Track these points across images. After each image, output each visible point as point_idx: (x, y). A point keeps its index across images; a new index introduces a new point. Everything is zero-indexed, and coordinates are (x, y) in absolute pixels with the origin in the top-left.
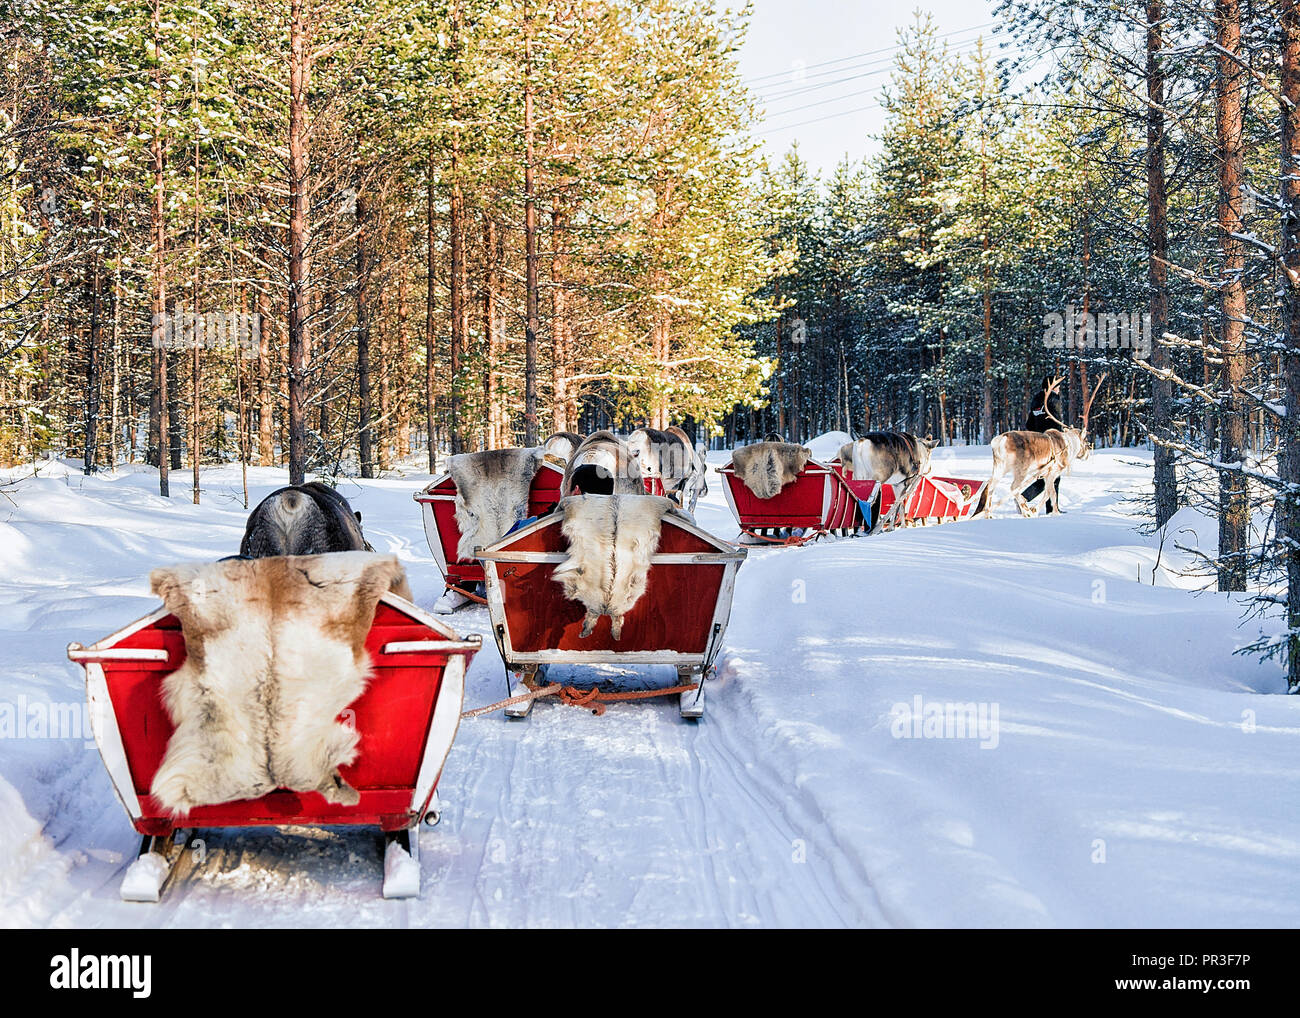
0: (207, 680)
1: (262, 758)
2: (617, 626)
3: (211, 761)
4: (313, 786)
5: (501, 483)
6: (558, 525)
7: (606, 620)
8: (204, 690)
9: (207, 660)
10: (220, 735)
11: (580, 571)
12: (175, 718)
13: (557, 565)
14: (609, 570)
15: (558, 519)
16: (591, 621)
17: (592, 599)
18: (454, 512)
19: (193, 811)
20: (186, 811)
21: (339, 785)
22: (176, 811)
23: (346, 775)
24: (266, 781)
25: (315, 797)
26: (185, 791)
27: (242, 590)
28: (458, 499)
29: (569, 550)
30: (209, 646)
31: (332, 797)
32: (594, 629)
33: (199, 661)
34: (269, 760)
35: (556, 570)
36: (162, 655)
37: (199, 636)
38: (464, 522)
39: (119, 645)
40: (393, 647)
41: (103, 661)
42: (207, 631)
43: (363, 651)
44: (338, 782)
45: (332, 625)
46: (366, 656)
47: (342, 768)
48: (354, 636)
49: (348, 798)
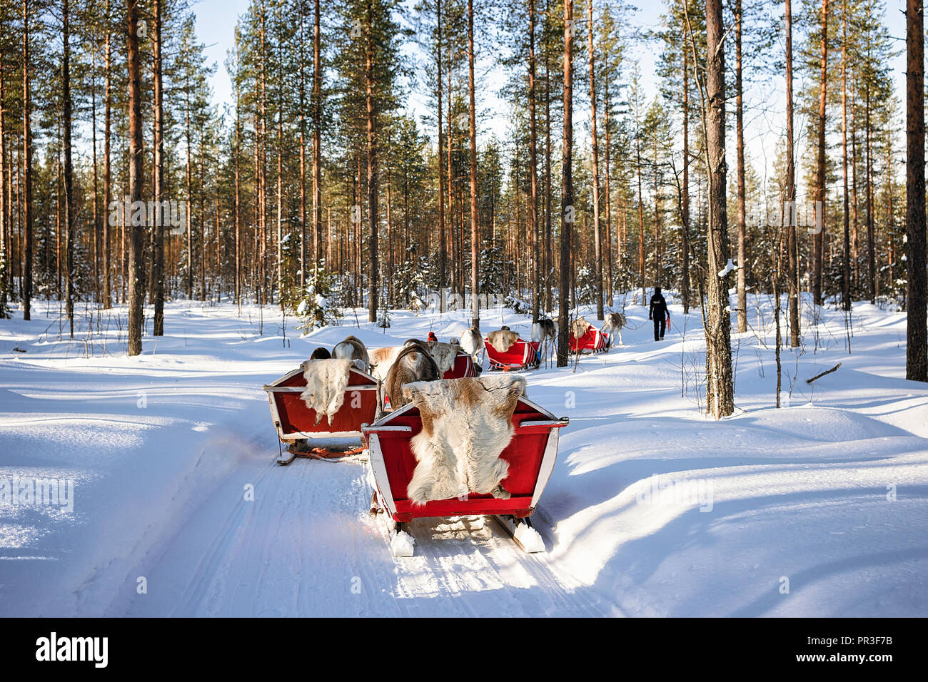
0: (435, 440)
1: (466, 478)
2: (330, 420)
3: (438, 481)
4: (488, 491)
7: (325, 417)
8: (433, 445)
9: (435, 428)
10: (444, 467)
11: (312, 395)
12: (417, 459)
13: (302, 392)
16: (319, 418)
19: (428, 503)
20: (425, 503)
21: (502, 491)
22: (419, 504)
23: (503, 485)
24: (466, 490)
26: (425, 494)
27: (451, 393)
29: (308, 385)
30: (435, 422)
31: (497, 495)
32: (320, 422)
33: (431, 429)
34: (469, 479)
35: (301, 395)
36: (408, 429)
37: (430, 417)
39: (387, 424)
40: (524, 424)
41: (379, 433)
42: (434, 416)
43: (512, 424)
44: (500, 489)
45: (497, 411)
46: (513, 428)
47: (502, 481)
48: (508, 416)
49: (505, 497)
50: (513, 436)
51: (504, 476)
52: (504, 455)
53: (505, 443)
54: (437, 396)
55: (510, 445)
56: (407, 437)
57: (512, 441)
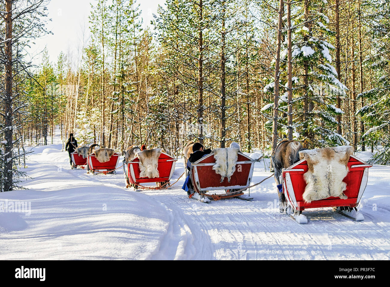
0: (314, 174)
1: (328, 191)
2: (229, 180)
3: (316, 191)
4: (338, 196)
5: (151, 158)
6: (213, 156)
7: (226, 178)
8: (314, 176)
9: (314, 170)
10: (318, 186)
11: (219, 167)
12: (307, 183)
13: (213, 166)
14: (226, 166)
15: (212, 155)
16: (223, 179)
17: (223, 174)
18: (139, 166)
19: (312, 202)
20: (310, 202)
21: (344, 195)
22: (308, 202)
24: (329, 195)
25: (338, 198)
26: (310, 198)
27: (321, 154)
28: (140, 163)
29: (216, 162)
30: (314, 166)
31: (342, 197)
32: (224, 180)
33: (312, 170)
34: (329, 191)
35: (213, 167)
36: (303, 170)
37: (312, 165)
38: (142, 168)
39: (293, 168)
40: (353, 166)
41: (290, 172)
42: (314, 163)
43: (347, 167)
44: (343, 195)
45: (341, 161)
46: (348, 168)
47: (344, 192)
48: (346, 163)
49: (345, 198)
50: (348, 172)
51: (345, 189)
52: (344, 180)
53: (345, 175)
54: (315, 155)
55: (347, 176)
56: (302, 174)
57: (348, 174)
